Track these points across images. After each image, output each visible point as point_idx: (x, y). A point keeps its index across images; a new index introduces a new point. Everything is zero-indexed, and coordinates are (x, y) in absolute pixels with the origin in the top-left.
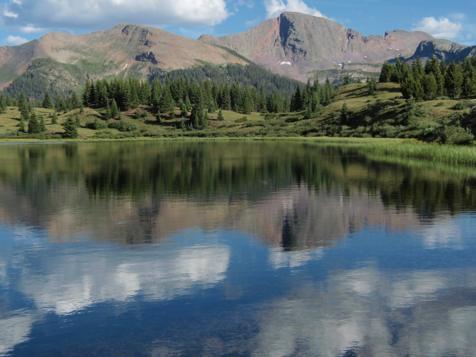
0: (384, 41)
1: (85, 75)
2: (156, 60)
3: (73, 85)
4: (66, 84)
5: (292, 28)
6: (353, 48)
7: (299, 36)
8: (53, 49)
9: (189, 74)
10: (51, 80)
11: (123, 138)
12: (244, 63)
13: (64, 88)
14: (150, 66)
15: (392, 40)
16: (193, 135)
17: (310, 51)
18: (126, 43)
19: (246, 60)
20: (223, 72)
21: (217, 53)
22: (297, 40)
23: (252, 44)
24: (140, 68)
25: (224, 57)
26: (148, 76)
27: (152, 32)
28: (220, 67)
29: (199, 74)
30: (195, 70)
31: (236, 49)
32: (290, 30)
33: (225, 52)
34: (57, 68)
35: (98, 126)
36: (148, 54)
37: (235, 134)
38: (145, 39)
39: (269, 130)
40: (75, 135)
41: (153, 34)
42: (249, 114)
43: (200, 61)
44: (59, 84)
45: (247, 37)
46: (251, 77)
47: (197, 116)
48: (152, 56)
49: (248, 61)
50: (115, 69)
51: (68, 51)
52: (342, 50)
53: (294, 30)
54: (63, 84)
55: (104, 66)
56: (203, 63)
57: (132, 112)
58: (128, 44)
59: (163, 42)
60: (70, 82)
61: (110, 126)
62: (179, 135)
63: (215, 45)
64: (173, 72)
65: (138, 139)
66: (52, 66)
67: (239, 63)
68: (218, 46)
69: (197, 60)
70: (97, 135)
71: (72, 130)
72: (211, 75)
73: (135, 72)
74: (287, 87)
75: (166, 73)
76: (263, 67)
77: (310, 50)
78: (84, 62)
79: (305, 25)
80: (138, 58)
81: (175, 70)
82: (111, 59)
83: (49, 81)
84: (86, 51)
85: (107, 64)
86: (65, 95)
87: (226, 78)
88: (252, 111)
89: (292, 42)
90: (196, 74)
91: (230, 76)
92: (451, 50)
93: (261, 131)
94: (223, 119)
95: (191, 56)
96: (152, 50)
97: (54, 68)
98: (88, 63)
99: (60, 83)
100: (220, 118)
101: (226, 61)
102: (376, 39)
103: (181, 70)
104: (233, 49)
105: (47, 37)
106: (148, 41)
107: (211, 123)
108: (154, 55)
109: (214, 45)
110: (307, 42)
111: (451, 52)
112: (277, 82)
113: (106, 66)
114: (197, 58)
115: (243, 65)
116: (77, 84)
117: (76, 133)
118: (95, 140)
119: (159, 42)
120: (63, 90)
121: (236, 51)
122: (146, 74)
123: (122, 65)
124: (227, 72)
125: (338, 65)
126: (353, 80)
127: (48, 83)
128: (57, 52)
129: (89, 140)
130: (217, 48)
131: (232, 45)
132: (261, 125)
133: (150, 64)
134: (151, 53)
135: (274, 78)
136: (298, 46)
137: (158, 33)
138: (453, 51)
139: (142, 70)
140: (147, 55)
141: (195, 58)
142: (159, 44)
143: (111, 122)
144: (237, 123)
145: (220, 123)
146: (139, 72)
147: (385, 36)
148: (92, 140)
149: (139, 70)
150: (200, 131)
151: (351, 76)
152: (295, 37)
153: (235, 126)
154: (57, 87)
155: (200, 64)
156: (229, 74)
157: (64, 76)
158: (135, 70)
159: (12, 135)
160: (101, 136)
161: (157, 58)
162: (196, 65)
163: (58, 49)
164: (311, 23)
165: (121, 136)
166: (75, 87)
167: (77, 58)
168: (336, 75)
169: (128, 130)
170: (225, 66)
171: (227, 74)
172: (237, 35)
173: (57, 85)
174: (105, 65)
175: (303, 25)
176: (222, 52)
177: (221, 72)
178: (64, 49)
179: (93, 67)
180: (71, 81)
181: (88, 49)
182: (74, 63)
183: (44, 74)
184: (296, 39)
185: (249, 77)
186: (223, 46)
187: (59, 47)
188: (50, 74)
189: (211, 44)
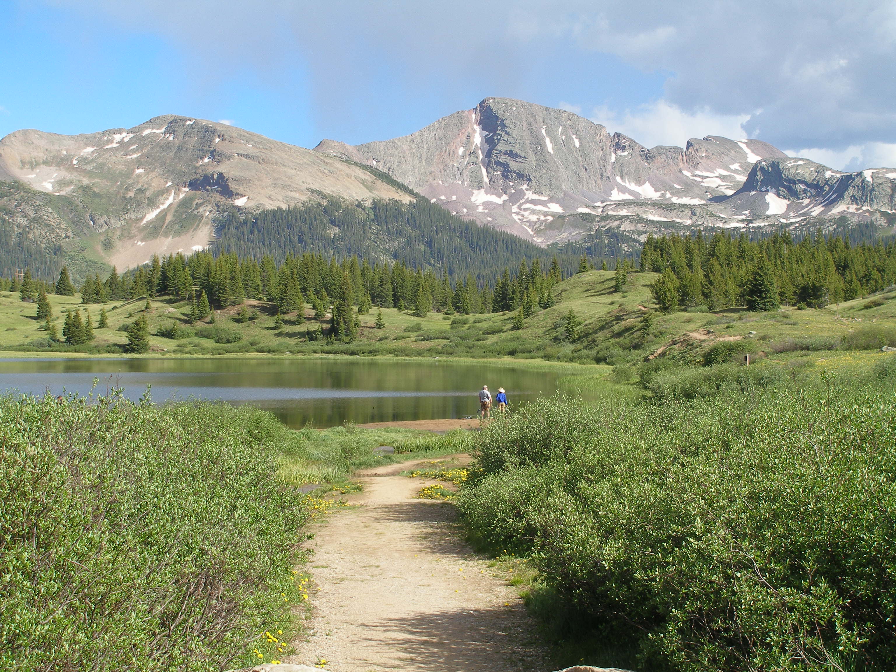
0: (684, 158)
1: (88, 216)
2: (231, 189)
3: (63, 236)
4: (48, 234)
5: (502, 131)
6: (625, 172)
7: (518, 146)
8: (23, 163)
9: (296, 220)
10: (18, 226)
11: (223, 354)
12: (406, 199)
13: (44, 241)
14: (219, 202)
15: (701, 157)
16: (336, 352)
17: (538, 177)
18: (171, 155)
19: (411, 193)
20: (363, 217)
21: (353, 178)
22: (511, 154)
23: (424, 161)
24: (198, 206)
25: (367, 187)
26: (214, 220)
27: (223, 133)
28: (358, 206)
29: (315, 220)
30: (308, 210)
31: (391, 170)
32: (499, 134)
33: (368, 177)
34: (31, 201)
35: (179, 333)
36: (216, 176)
37: (404, 352)
38: (209, 147)
39: (457, 346)
40: (145, 348)
41: (225, 137)
42: (425, 316)
43: (320, 193)
44: (34, 233)
45: (413, 146)
46: (420, 226)
47: (342, 320)
48: (223, 181)
49: (416, 195)
50: (148, 205)
51: (53, 168)
52: (602, 175)
53: (506, 133)
54: (44, 234)
55: (126, 199)
56: (324, 196)
57: (233, 311)
58: (175, 156)
59: (245, 153)
60: (58, 231)
61: (200, 334)
62: (315, 352)
63: (349, 162)
64: (265, 214)
65: (247, 355)
66: (22, 197)
67: (397, 197)
68: (356, 164)
69: (313, 191)
70: (181, 349)
71: (141, 339)
72: (339, 222)
73: (188, 213)
74: (492, 249)
75: (250, 216)
76: (443, 207)
77: (538, 175)
78: (86, 189)
79: (529, 124)
80: (193, 185)
81: (268, 211)
82: (139, 186)
83: (15, 227)
84: (89, 168)
85: (131, 194)
86: (48, 256)
87: (370, 228)
88: (428, 311)
89: (503, 159)
90: (311, 220)
91: (378, 225)
92: (814, 180)
93: (446, 348)
94: (384, 327)
95: (301, 184)
96: (223, 168)
97: (27, 202)
98: (94, 192)
99: (37, 232)
100: (379, 326)
101: (371, 194)
102: (669, 154)
103: (280, 210)
104: (386, 171)
105: (13, 139)
106: (215, 150)
107: (365, 333)
108: (227, 180)
109: (347, 161)
110: (532, 158)
111: (815, 183)
112: (473, 237)
113: (131, 198)
114: (313, 187)
115: (404, 202)
116: (70, 234)
117: (146, 345)
118: (178, 356)
119: (238, 154)
120: (43, 246)
121: (390, 174)
122: (212, 216)
123: (161, 198)
124: (373, 217)
125: (592, 204)
126: (622, 235)
127: (14, 231)
128: (32, 170)
129: (168, 355)
130: (354, 167)
131: (382, 162)
132: (444, 338)
133: (217, 197)
134: (221, 175)
135: (467, 229)
136: (513, 165)
137: (234, 135)
138: (818, 182)
139: (201, 209)
140: (213, 179)
141: (308, 186)
142: (237, 157)
143: (198, 328)
144: (406, 334)
145: (380, 333)
146: (195, 212)
147: (687, 148)
148: (173, 356)
149: (197, 208)
150: (347, 346)
151: (619, 227)
152: (509, 148)
153: (403, 338)
154: (31, 240)
155: (318, 199)
156: (377, 220)
157: (45, 217)
158: (187, 208)
159: (40, 346)
160: (187, 349)
161: (233, 186)
162: (310, 201)
163: (33, 165)
164: (541, 120)
165: (220, 351)
166: (67, 240)
167: (70, 183)
168: (588, 225)
169: (228, 341)
170: (368, 204)
171: (373, 220)
172: (394, 142)
173: (31, 236)
174: (128, 196)
175: (525, 124)
176: (363, 177)
177: (361, 216)
178: (46, 163)
179: (104, 200)
180: (59, 228)
181: (95, 164)
182: (66, 191)
183: (6, 214)
184: (511, 151)
185: (416, 228)
186: (365, 163)
187: (37, 159)
188: (18, 213)
189: (341, 160)
